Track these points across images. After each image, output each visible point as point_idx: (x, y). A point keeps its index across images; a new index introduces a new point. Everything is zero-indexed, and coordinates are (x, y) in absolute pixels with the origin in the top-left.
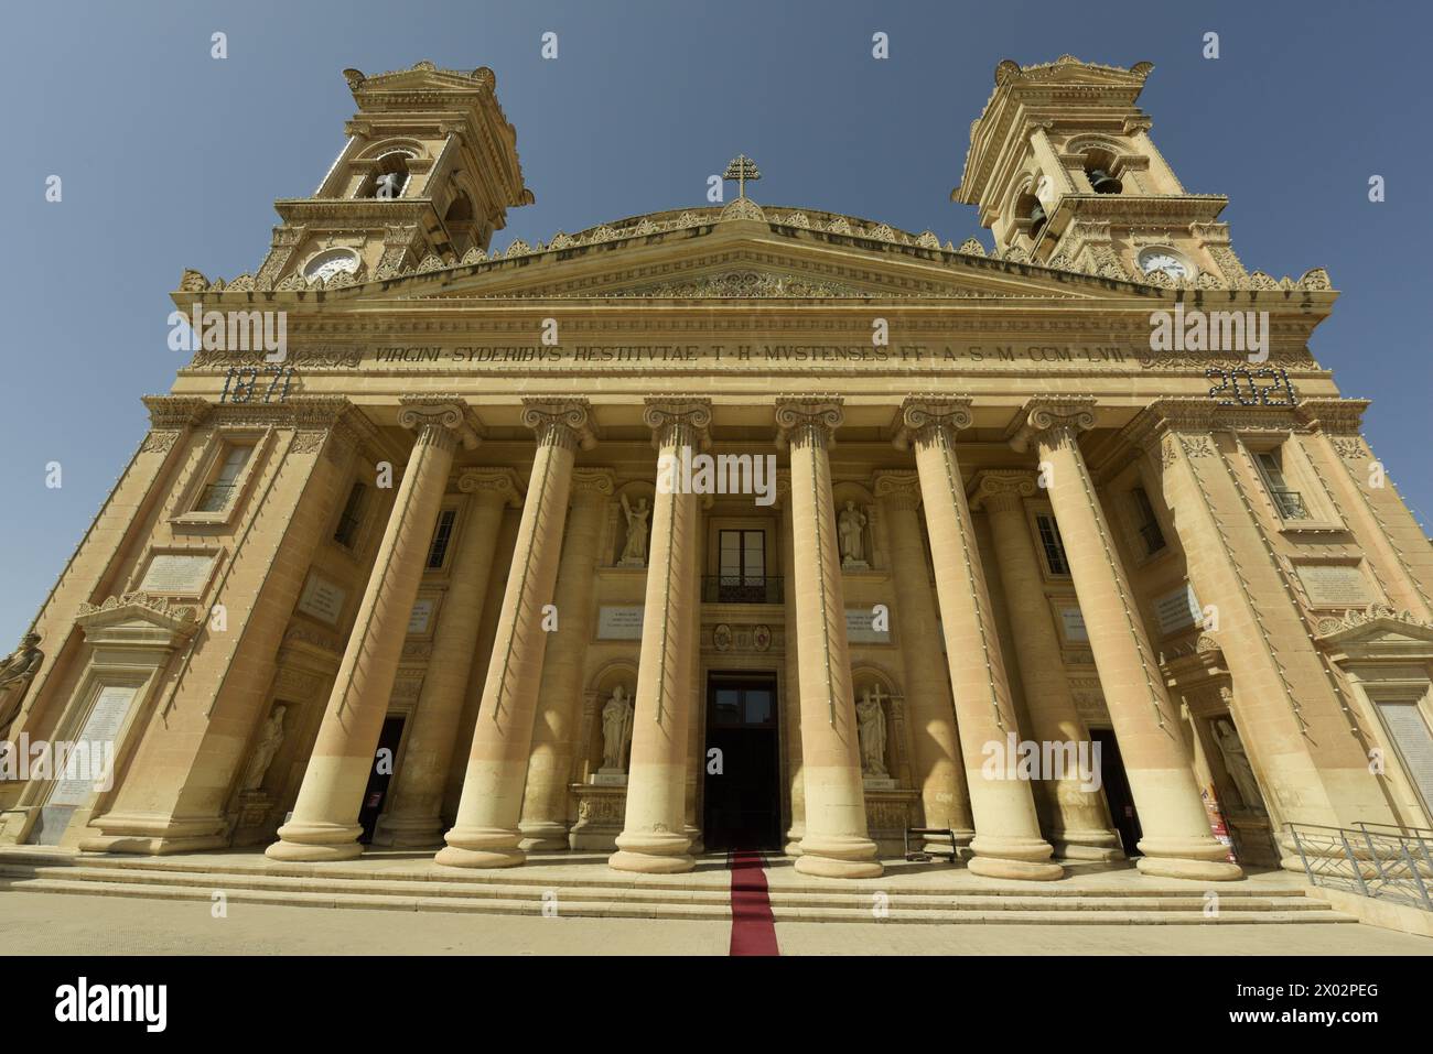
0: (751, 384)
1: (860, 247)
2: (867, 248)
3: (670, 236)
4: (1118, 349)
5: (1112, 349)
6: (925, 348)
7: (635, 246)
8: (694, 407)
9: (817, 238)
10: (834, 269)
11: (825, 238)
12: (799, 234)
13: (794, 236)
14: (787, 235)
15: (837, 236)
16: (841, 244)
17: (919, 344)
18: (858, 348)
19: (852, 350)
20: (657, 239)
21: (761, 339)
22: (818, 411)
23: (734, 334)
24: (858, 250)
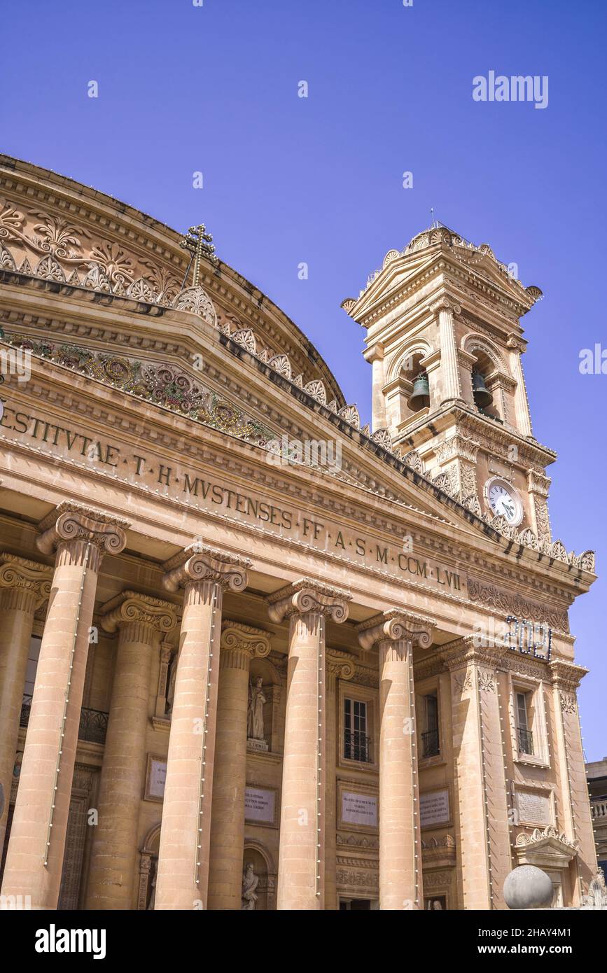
0: (166, 516)
1: (295, 396)
2: (301, 400)
3: (121, 303)
4: (458, 576)
5: (454, 574)
6: (323, 526)
7: (79, 298)
8: (112, 529)
9: (260, 370)
10: (264, 407)
11: (268, 373)
12: (246, 357)
13: (239, 356)
14: (232, 352)
15: (278, 376)
16: (280, 385)
17: (320, 521)
18: (268, 506)
19: (262, 506)
20: (106, 300)
21: (184, 464)
22: (226, 570)
23: (159, 448)
24: (292, 398)
